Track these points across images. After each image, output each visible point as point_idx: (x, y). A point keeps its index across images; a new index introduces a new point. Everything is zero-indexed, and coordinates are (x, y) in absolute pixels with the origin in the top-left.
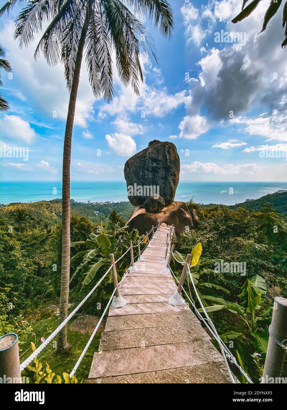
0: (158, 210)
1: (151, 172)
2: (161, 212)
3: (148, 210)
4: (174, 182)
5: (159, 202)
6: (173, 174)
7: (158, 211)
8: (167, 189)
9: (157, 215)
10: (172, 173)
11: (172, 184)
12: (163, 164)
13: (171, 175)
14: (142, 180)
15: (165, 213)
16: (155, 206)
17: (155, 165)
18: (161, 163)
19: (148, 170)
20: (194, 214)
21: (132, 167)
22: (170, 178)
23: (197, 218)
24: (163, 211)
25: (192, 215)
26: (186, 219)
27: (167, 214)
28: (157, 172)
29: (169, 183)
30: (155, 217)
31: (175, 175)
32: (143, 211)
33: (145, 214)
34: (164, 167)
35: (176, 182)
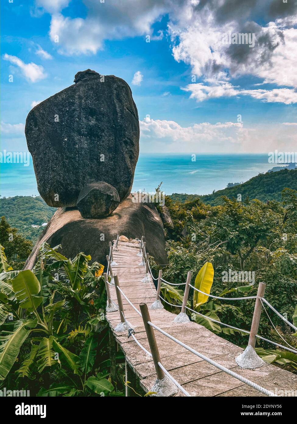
0: (107, 211)
1: (86, 136)
2: (111, 215)
3: (85, 214)
4: (131, 158)
5: (109, 197)
6: (129, 141)
7: (107, 215)
8: (120, 171)
9: (106, 221)
10: (128, 138)
11: (128, 161)
12: (109, 122)
13: (126, 142)
14: (68, 154)
15: (120, 217)
16: (101, 205)
17: (93, 122)
18: (106, 119)
19: (80, 133)
20: (165, 214)
21: (43, 124)
22: (125, 149)
23: (170, 220)
24: (116, 214)
25: (162, 216)
26: (155, 223)
27: (125, 219)
28: (99, 137)
29: (124, 159)
30: (104, 226)
31: (132, 144)
32: (75, 216)
33: (81, 221)
34: (112, 127)
35: (134, 156)
